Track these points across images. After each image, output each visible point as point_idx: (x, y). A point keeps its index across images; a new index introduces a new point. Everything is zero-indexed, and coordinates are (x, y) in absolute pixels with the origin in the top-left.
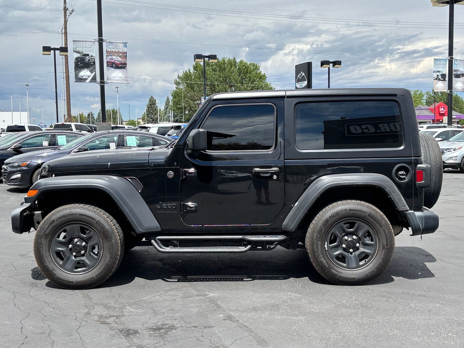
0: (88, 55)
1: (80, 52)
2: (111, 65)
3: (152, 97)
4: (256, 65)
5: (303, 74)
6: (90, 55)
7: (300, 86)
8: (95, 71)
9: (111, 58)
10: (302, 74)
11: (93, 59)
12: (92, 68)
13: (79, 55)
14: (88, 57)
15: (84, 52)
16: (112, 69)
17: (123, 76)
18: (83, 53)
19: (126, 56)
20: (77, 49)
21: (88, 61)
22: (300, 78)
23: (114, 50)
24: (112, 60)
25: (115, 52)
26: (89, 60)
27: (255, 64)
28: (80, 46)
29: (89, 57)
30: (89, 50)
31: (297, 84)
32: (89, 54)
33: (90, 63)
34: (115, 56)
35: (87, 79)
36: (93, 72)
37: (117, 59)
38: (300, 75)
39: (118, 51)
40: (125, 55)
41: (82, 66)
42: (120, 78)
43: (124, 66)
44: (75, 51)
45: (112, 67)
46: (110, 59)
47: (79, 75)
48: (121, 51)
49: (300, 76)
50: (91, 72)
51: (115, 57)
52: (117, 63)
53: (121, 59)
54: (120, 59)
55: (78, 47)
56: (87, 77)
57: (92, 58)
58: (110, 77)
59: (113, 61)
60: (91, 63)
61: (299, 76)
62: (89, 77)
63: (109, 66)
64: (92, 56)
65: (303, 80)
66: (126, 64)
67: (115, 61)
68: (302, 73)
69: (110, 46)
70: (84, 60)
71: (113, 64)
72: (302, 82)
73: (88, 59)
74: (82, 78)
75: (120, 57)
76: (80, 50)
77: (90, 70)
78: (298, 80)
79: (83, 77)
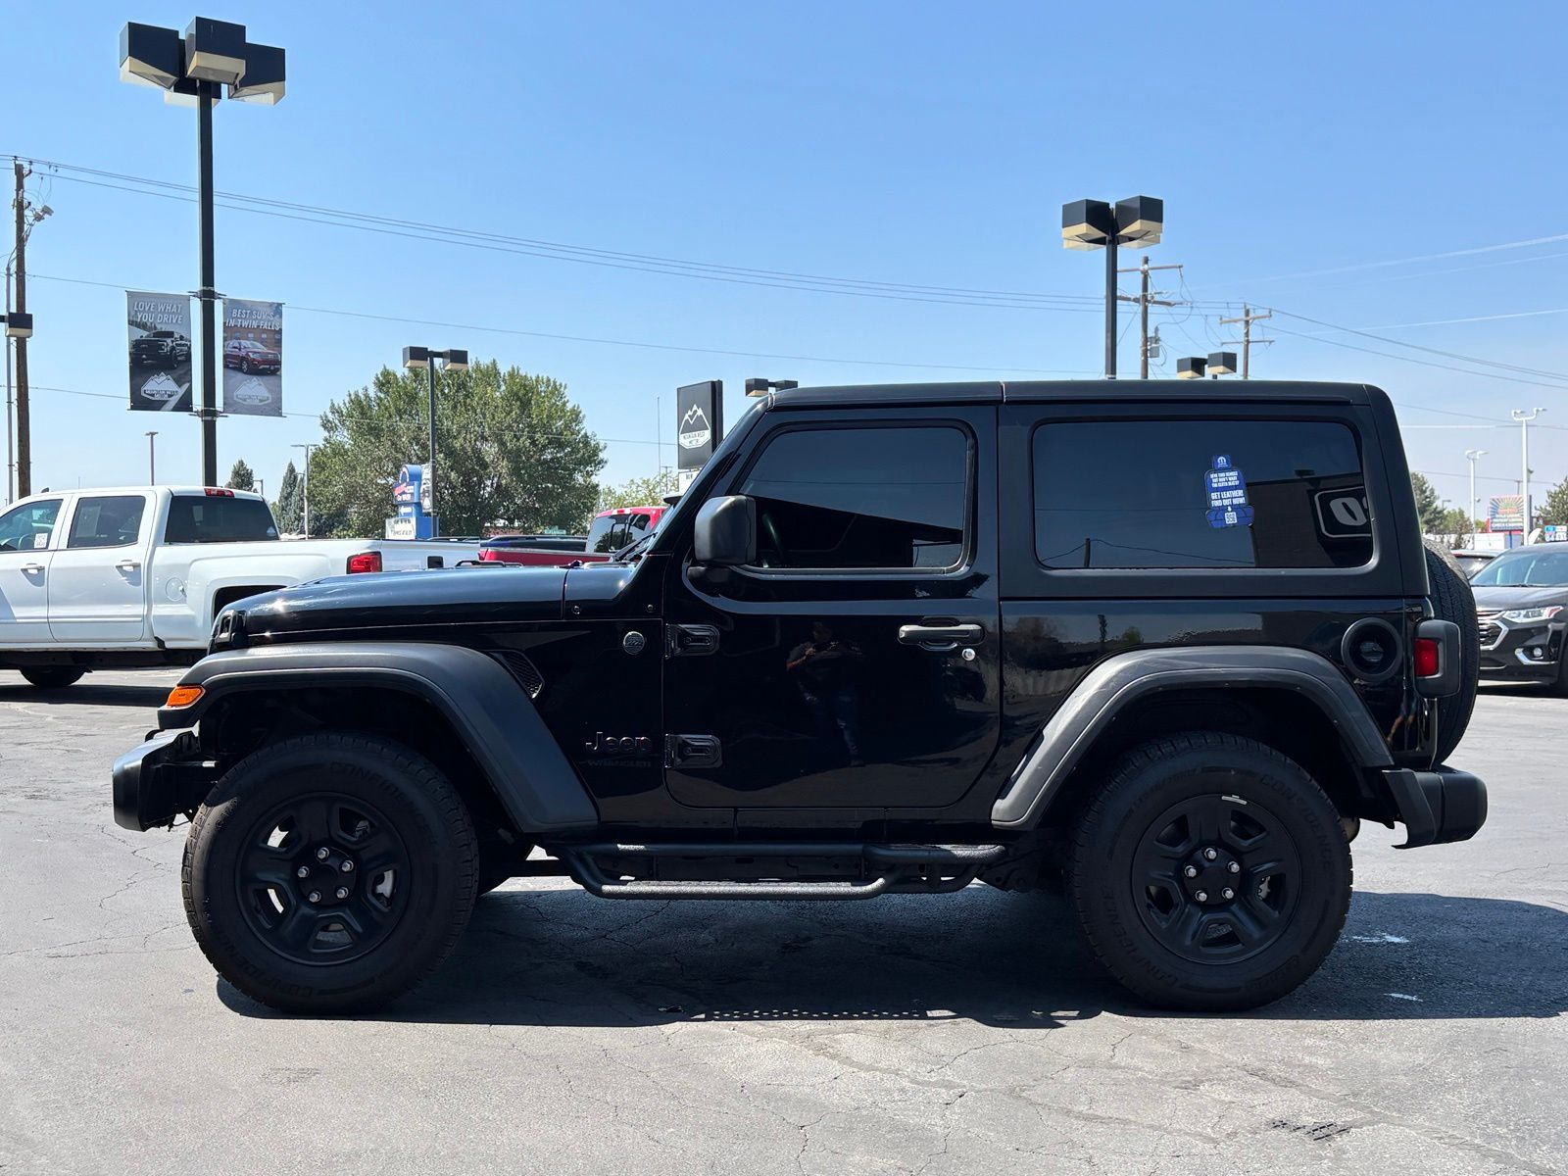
0: (170, 334)
1: (149, 324)
2: (234, 363)
3: (241, 463)
4: (555, 383)
5: (700, 412)
6: (176, 336)
7: (690, 442)
8: (190, 381)
9: (237, 345)
10: (696, 411)
11: (183, 345)
12: (182, 372)
13: (145, 334)
14: (169, 341)
15: (158, 327)
16: (240, 376)
17: (270, 396)
18: (155, 328)
19: (279, 341)
20: (140, 316)
21: (171, 351)
22: (692, 423)
23: (245, 324)
24: (240, 349)
25: (249, 329)
26: (173, 348)
27: (552, 380)
28: (147, 309)
29: (172, 342)
30: (174, 321)
31: (681, 436)
32: (173, 333)
33: (176, 357)
34: (248, 339)
35: (166, 402)
36: (184, 383)
37: (254, 348)
38: (690, 413)
39: (258, 326)
40: (277, 337)
41: (152, 364)
42: (261, 401)
43: (272, 368)
44: (133, 321)
45: (239, 369)
46: (235, 348)
47: (143, 389)
48: (265, 327)
49: (691, 417)
50: (179, 382)
51: (248, 342)
52: (254, 360)
53: (265, 350)
54: (261, 348)
55: (140, 312)
56: (165, 398)
57: (183, 342)
58: (233, 398)
59: (243, 353)
60: (179, 358)
61: (687, 417)
62: (170, 396)
63: (231, 368)
64: (182, 338)
65: (698, 426)
66: (280, 363)
67: (247, 354)
68: (695, 407)
69: (234, 312)
70: (160, 347)
71: (242, 362)
72: (696, 433)
73: (171, 344)
74: (151, 398)
75: (262, 343)
76: (147, 319)
77: (175, 376)
78: (687, 429)
79: (153, 395)
